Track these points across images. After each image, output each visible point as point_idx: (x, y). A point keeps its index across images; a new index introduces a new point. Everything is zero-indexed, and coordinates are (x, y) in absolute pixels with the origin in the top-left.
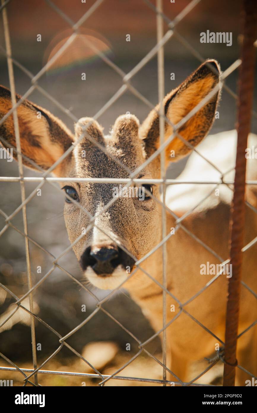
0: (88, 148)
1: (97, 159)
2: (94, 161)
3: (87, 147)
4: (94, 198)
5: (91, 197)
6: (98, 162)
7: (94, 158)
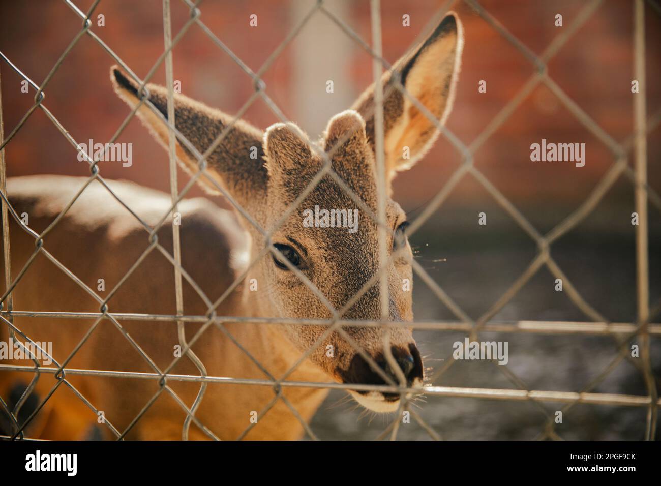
0: (301, 176)
1: (324, 196)
2: (320, 200)
3: (297, 174)
4: (339, 264)
5: (333, 263)
6: (327, 202)
7: (318, 195)
